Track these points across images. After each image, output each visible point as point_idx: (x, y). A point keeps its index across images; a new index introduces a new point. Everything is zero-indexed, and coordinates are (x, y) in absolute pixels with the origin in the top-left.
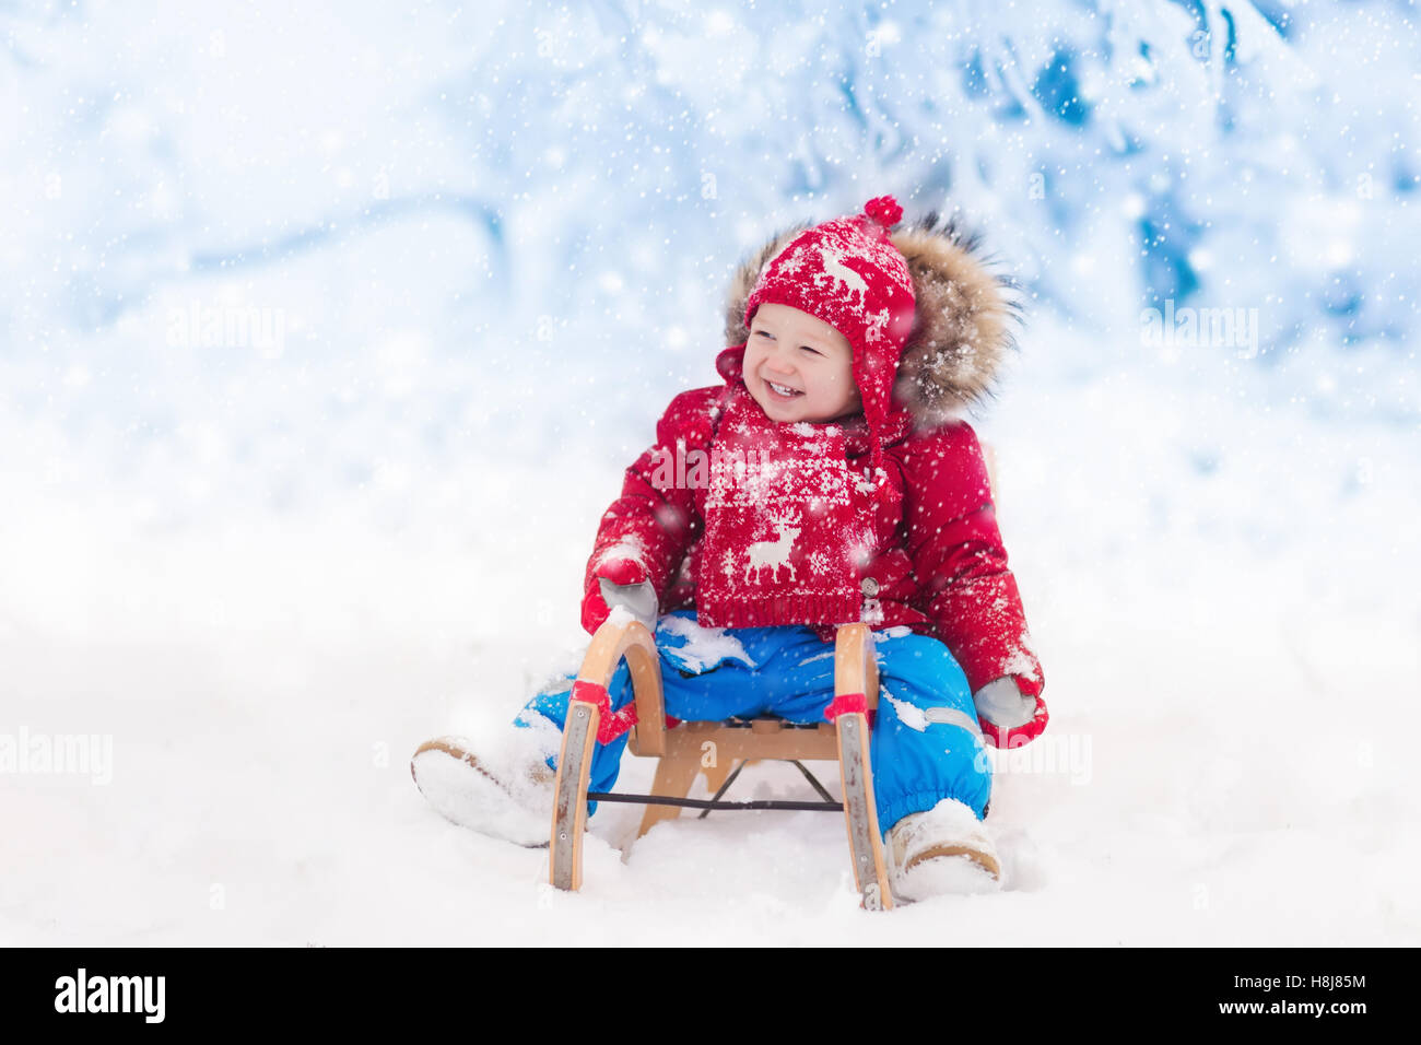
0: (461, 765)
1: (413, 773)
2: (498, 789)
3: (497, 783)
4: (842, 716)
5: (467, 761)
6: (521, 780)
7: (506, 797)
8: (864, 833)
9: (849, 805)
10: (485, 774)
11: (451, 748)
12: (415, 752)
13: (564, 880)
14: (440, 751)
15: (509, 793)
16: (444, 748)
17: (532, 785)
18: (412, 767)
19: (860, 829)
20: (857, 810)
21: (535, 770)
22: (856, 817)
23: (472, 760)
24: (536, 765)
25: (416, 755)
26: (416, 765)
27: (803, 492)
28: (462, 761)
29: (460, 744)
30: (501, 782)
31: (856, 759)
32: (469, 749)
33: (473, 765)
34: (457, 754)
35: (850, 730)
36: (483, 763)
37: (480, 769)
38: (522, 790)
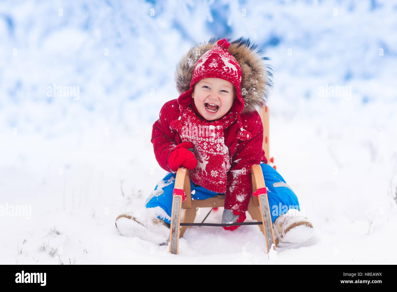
0: (131, 221)
1: (116, 226)
2: (143, 227)
3: (143, 225)
4: (260, 195)
5: (133, 219)
6: (150, 223)
7: (146, 229)
8: (270, 231)
9: (265, 222)
10: (139, 223)
11: (128, 216)
12: (116, 218)
13: (174, 251)
14: (124, 217)
15: (147, 228)
16: (125, 216)
17: (154, 225)
18: (116, 224)
19: (268, 230)
20: (267, 224)
21: (154, 220)
22: (267, 226)
23: (134, 219)
24: (154, 219)
25: (116, 220)
26: (117, 223)
27: (211, 150)
28: (131, 220)
29: (130, 214)
30: (144, 225)
31: (266, 208)
32: (133, 216)
33: (135, 221)
34: (129, 217)
35: (263, 199)
36: (138, 220)
37: (137, 222)
38: (151, 227)
